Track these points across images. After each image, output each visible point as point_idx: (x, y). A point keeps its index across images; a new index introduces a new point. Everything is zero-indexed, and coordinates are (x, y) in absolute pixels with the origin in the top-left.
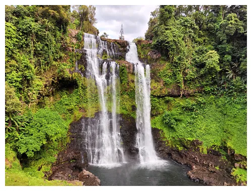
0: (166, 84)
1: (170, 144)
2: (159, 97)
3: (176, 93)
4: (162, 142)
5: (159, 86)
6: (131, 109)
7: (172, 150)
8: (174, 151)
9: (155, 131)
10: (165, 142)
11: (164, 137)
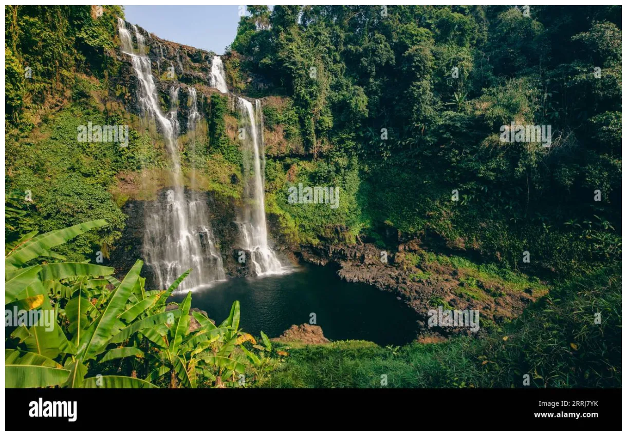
0: (287, 136)
1: (297, 238)
2: (275, 159)
3: (302, 151)
4: (284, 235)
5: (276, 137)
6: (229, 181)
7: (302, 246)
8: (305, 247)
9: (272, 219)
10: (290, 235)
11: (287, 227)
